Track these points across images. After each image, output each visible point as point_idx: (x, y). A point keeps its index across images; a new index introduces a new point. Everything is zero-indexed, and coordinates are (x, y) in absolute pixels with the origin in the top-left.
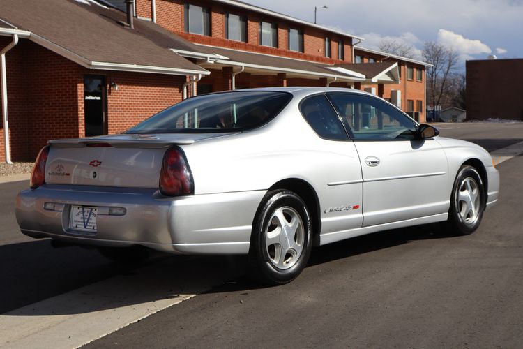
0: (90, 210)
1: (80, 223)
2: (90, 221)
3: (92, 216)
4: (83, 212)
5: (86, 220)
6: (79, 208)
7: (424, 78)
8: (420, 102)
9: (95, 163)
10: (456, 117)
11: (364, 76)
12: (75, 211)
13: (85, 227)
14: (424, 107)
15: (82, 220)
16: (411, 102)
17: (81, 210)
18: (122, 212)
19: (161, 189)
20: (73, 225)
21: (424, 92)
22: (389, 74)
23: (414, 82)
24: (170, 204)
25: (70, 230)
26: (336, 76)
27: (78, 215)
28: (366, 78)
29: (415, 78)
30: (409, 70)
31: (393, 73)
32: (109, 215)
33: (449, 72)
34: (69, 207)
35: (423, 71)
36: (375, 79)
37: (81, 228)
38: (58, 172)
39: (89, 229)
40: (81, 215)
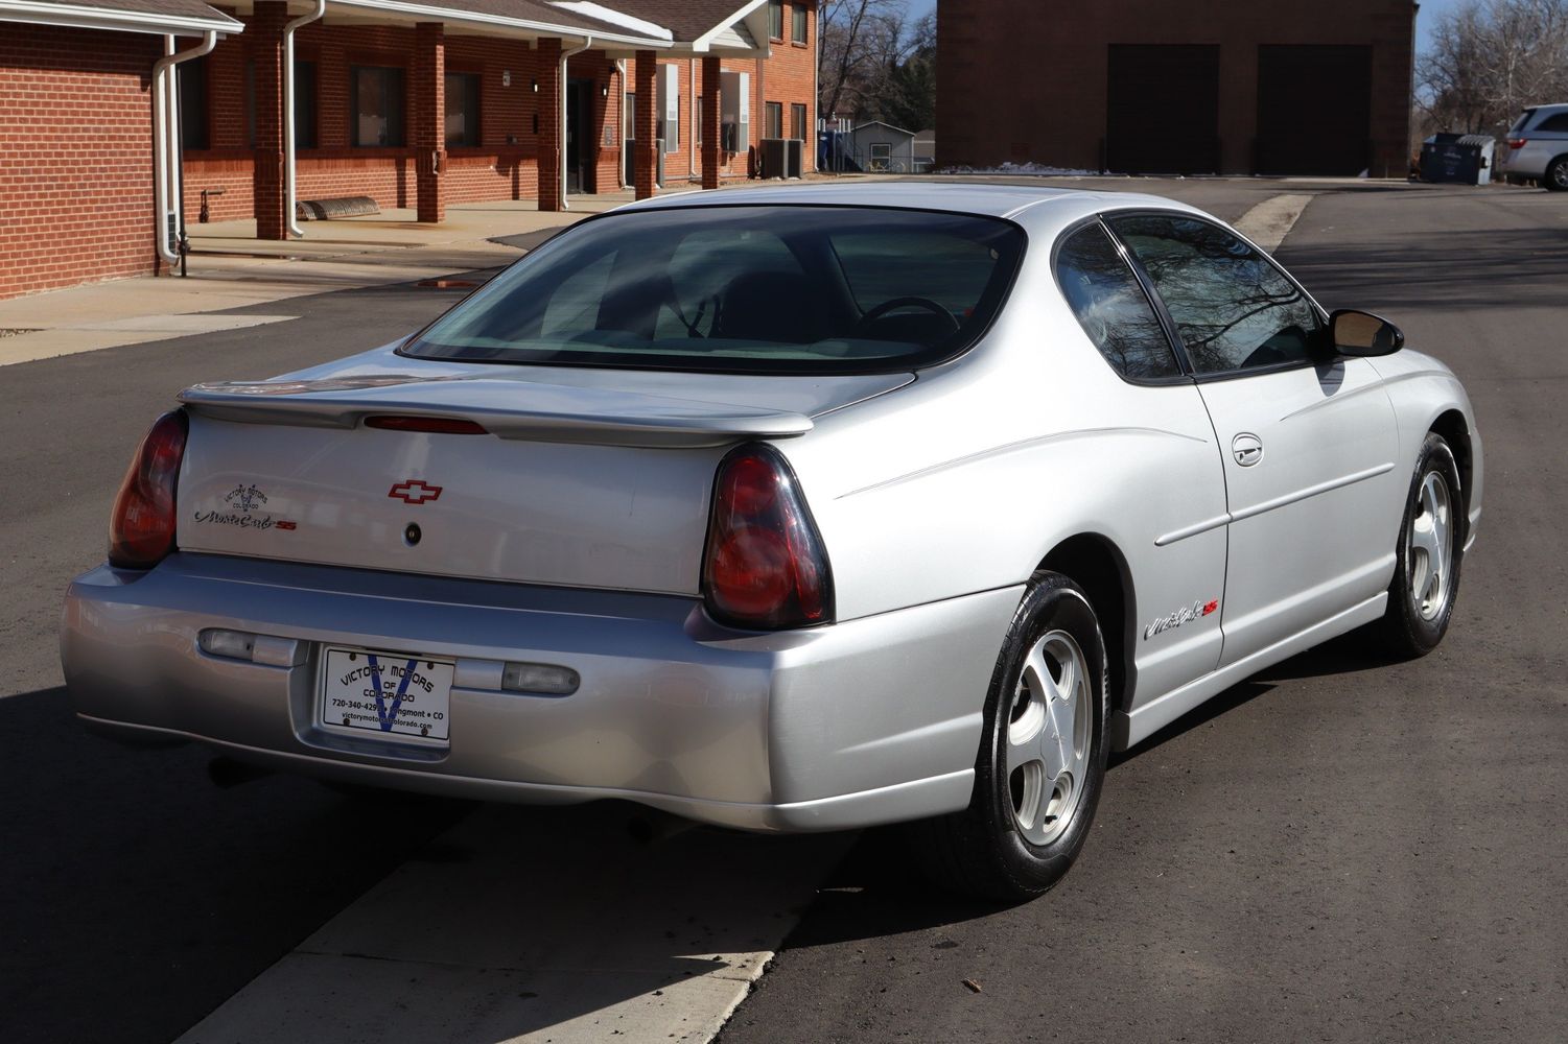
0: (403, 664)
1: (362, 712)
2: (404, 705)
3: (412, 688)
4: (374, 671)
5: (388, 703)
6: (353, 657)
7: (814, 31)
8: (800, 110)
9: (415, 492)
10: (885, 151)
11: (667, 34)
12: (336, 666)
13: (386, 728)
14: (814, 124)
15: (373, 701)
16: (776, 108)
17: (363, 661)
18: (559, 680)
19: (708, 603)
20: (330, 717)
21: (811, 77)
22: (742, 28)
23: (786, 48)
24: (768, 662)
25: (316, 735)
26: (592, 34)
27: (350, 678)
28: (675, 39)
29: (787, 34)
30: (796, 16)
31: (754, 27)
32: (505, 690)
33: (868, 11)
34: (310, 653)
35: (810, 13)
36: (701, 45)
37: (367, 727)
38: (240, 514)
39: (404, 732)
40: (368, 683)
